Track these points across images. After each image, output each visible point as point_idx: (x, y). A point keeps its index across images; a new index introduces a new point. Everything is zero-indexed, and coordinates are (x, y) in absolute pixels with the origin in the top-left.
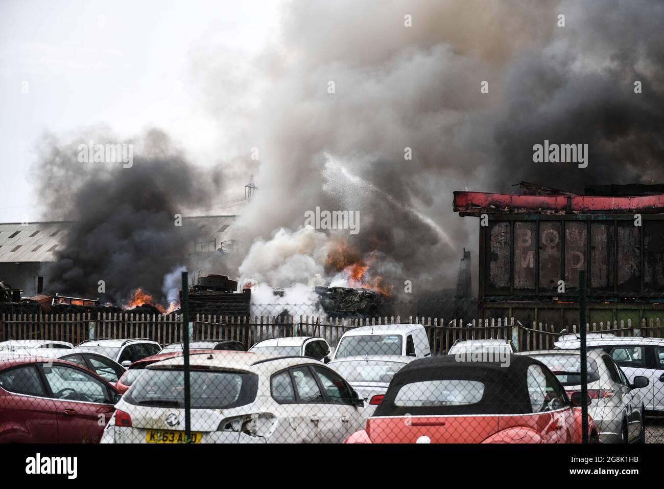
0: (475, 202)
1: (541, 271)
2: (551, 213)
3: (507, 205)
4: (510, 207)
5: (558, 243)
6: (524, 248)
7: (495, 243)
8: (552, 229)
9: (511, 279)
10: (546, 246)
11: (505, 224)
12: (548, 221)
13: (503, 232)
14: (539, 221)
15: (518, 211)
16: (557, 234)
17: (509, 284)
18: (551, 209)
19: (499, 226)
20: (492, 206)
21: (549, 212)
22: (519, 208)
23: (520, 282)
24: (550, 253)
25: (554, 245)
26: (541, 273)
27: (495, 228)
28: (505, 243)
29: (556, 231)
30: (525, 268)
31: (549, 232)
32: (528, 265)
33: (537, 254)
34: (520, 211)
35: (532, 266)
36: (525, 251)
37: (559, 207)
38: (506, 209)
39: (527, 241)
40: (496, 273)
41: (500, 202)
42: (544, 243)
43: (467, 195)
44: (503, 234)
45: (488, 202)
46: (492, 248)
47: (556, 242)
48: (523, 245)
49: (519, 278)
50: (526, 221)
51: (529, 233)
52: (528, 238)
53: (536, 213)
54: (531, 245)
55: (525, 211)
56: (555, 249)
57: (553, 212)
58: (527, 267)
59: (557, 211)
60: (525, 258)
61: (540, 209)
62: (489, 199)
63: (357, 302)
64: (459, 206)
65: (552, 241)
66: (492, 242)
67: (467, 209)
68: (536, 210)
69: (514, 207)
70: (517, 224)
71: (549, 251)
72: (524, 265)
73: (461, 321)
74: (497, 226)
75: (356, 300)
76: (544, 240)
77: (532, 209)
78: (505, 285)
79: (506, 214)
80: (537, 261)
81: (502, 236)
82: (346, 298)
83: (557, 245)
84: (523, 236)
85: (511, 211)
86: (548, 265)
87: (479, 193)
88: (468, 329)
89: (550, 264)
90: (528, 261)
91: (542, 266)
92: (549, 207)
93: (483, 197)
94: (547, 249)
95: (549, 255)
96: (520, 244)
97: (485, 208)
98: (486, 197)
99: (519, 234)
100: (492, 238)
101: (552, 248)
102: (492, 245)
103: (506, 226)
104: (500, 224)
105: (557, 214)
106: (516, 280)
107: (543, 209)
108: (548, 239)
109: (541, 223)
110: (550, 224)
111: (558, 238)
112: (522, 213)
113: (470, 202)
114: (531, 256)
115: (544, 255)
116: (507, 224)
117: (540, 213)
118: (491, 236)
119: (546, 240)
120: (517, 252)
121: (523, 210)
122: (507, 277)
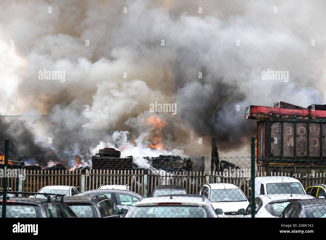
0: (262, 111)
1: (297, 148)
2: (301, 118)
3: (278, 114)
4: (280, 115)
5: (306, 134)
6: (288, 136)
7: (273, 133)
8: (303, 126)
9: (282, 152)
10: (300, 135)
11: (278, 123)
12: (300, 122)
13: (278, 128)
14: (296, 122)
15: (284, 116)
16: (305, 129)
17: (281, 154)
18: (301, 116)
19: (275, 124)
20: (271, 114)
21: (300, 118)
22: (284, 115)
23: (286, 153)
24: (302, 139)
25: (304, 135)
26: (297, 149)
27: (273, 125)
28: (279, 133)
29: (305, 127)
30: (289, 146)
31: (301, 128)
32: (291, 144)
33: (295, 139)
34: (285, 117)
35: (292, 145)
36: (289, 138)
37: (305, 115)
38: (278, 116)
39: (290, 132)
40: (274, 149)
41: (274, 112)
42: (299, 134)
43: (257, 108)
44: (277, 128)
45: (268, 112)
46: (272, 136)
47: (305, 133)
48: (288, 134)
49: (286, 151)
50: (289, 122)
51: (291, 128)
52: (290, 131)
53: (294, 118)
54: (292, 134)
55: (288, 117)
56: (304, 136)
57: (302, 118)
58: (290, 146)
59: (304, 118)
60: (289, 141)
61: (295, 116)
62: (269, 110)
63: (182, 163)
64: (253, 113)
65: (303, 132)
66: (272, 133)
67: (258, 115)
68: (293, 117)
69: (282, 115)
70: (285, 123)
71: (301, 138)
72: (289, 145)
73: (300, 174)
74: (274, 124)
75: (181, 162)
76: (298, 132)
77: (291, 116)
78: (279, 155)
79: (278, 118)
80: (295, 143)
81: (277, 130)
82: (176, 161)
83: (305, 135)
84: (288, 130)
85: (281, 116)
86: (301, 145)
87: (264, 106)
88: (303, 179)
89: (302, 144)
90: (290, 142)
91: (298, 145)
92: (300, 115)
93: (266, 109)
94: (300, 136)
95: (301, 140)
96: (286, 134)
97: (267, 115)
98: (267, 109)
99: (286, 129)
100: (272, 131)
101: (303, 136)
102: (272, 134)
103: (279, 124)
104: (276, 123)
105: (305, 119)
106: (284, 153)
107: (297, 116)
108: (301, 131)
109: (297, 123)
110: (301, 124)
111: (305, 131)
112: (287, 118)
113: (259, 111)
114: (292, 140)
115: (299, 140)
116: (280, 123)
117: (296, 118)
118: (271, 129)
119: (300, 132)
120: (285, 138)
121: (287, 116)
122: (280, 151)
